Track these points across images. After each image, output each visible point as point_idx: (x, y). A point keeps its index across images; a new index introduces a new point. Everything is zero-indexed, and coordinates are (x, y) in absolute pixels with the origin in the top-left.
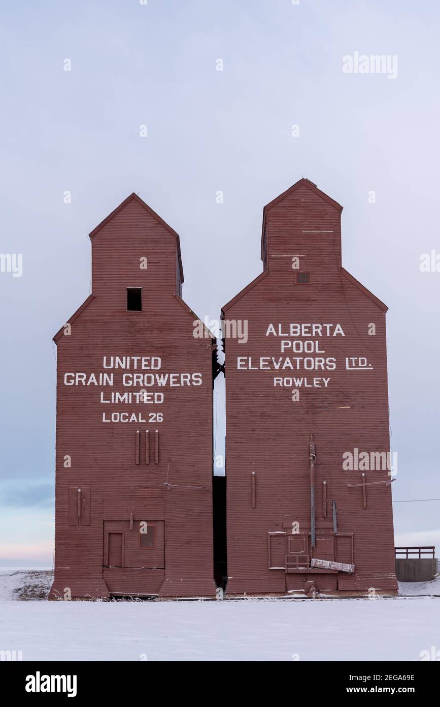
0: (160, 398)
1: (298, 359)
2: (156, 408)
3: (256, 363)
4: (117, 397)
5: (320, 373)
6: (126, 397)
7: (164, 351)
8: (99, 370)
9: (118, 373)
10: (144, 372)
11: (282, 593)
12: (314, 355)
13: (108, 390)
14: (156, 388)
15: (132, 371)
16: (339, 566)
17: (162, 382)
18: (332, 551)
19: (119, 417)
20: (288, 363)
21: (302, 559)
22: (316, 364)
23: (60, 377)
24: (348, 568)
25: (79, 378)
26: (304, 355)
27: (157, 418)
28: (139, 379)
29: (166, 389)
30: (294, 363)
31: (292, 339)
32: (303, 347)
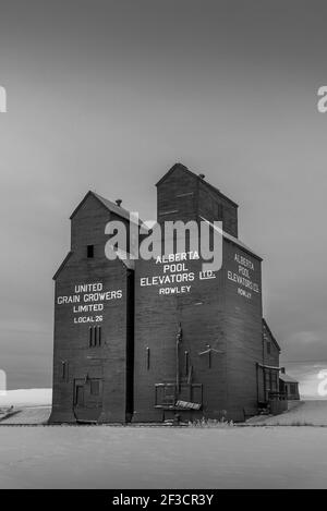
0: (101, 307)
1: (173, 276)
2: (99, 313)
3: (150, 281)
4: (81, 308)
5: (185, 283)
6: (85, 308)
7: (104, 280)
8: (73, 294)
9: (82, 294)
10: (94, 293)
11: (161, 422)
12: (182, 272)
13: (77, 305)
14: (99, 302)
15: (88, 293)
16: (191, 405)
17: (102, 298)
18: (188, 395)
19: (82, 320)
20: (168, 279)
21: (171, 401)
22: (183, 277)
23: (56, 300)
24: (197, 406)
25: (65, 300)
26: (176, 273)
27: (100, 318)
28: (92, 297)
29: (104, 302)
30: (171, 278)
31: (170, 264)
32: (176, 269)
